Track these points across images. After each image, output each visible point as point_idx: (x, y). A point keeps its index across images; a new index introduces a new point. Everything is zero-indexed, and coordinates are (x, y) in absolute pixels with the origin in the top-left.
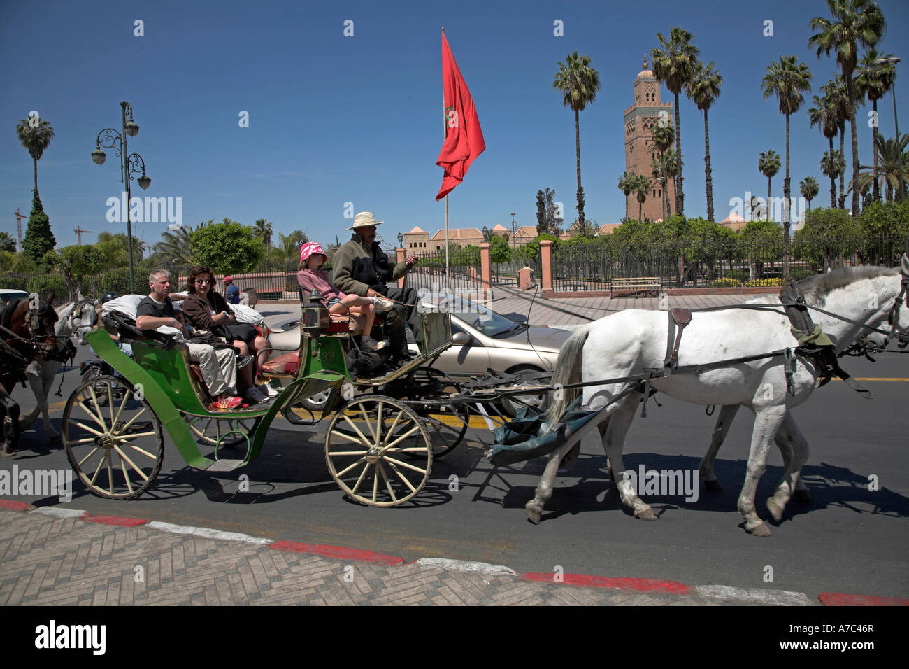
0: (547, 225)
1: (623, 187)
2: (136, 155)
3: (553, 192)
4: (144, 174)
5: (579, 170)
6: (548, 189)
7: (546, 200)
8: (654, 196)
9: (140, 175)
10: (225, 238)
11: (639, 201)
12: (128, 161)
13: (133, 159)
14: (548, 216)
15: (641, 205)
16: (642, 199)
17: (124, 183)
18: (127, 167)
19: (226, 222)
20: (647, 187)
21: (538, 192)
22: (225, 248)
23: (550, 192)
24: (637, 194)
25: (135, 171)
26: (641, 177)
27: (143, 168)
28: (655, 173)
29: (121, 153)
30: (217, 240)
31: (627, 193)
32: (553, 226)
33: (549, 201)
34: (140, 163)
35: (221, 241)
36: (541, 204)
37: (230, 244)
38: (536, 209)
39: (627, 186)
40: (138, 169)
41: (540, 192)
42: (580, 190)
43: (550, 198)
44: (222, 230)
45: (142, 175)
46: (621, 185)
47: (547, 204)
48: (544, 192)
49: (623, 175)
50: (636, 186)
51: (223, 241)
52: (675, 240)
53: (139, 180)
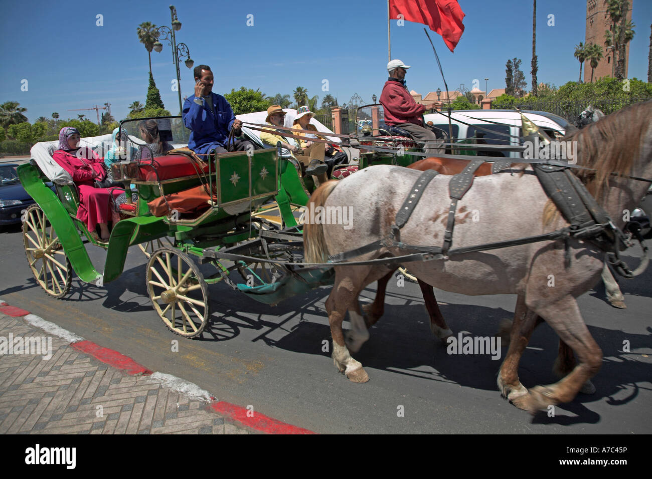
0: (514, 87)
1: (579, 55)
2: (182, 44)
3: (520, 61)
4: (189, 57)
5: (534, 42)
6: (515, 59)
7: (513, 68)
8: (609, 62)
9: (186, 59)
10: (241, 101)
11: (592, 66)
12: (177, 49)
13: (180, 47)
14: (515, 81)
15: (593, 70)
16: (594, 64)
17: (175, 64)
18: (177, 53)
19: (243, 89)
20: (599, 54)
21: (507, 61)
22: (242, 108)
23: (517, 61)
24: (590, 61)
25: (182, 56)
26: (595, 46)
27: (188, 53)
28: (608, 43)
29: (172, 43)
30: (236, 103)
31: (582, 60)
32: (519, 88)
33: (516, 68)
34: (186, 50)
35: (239, 104)
36: (509, 71)
37: (245, 106)
38: (505, 75)
39: (582, 54)
40: (185, 54)
41: (509, 62)
42: (535, 58)
43: (517, 66)
44: (240, 95)
45: (187, 58)
46: (576, 53)
47: (514, 71)
48: (513, 61)
49: (579, 44)
50: (590, 53)
51: (240, 103)
52: (604, 98)
53: (185, 62)
